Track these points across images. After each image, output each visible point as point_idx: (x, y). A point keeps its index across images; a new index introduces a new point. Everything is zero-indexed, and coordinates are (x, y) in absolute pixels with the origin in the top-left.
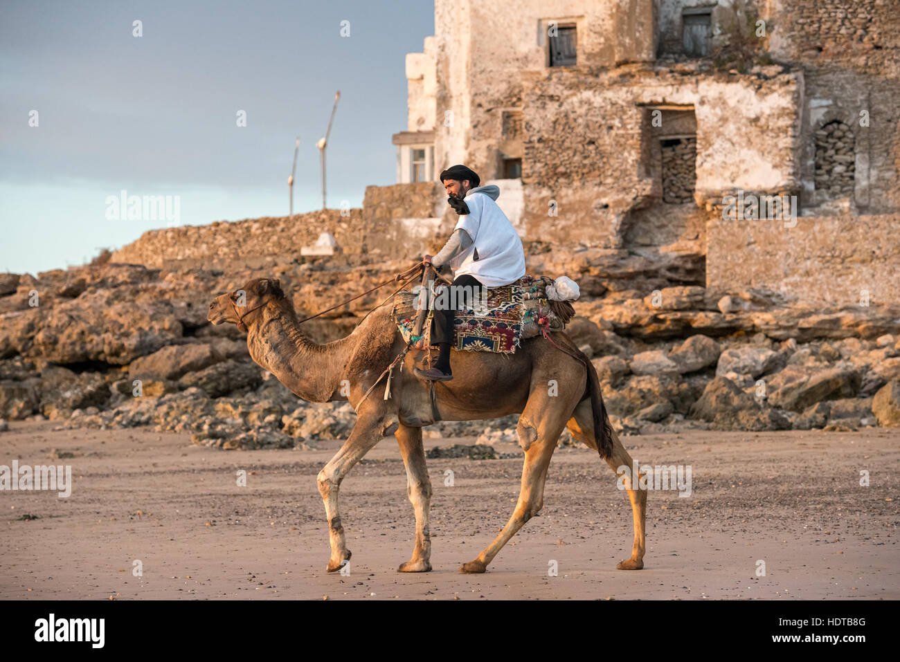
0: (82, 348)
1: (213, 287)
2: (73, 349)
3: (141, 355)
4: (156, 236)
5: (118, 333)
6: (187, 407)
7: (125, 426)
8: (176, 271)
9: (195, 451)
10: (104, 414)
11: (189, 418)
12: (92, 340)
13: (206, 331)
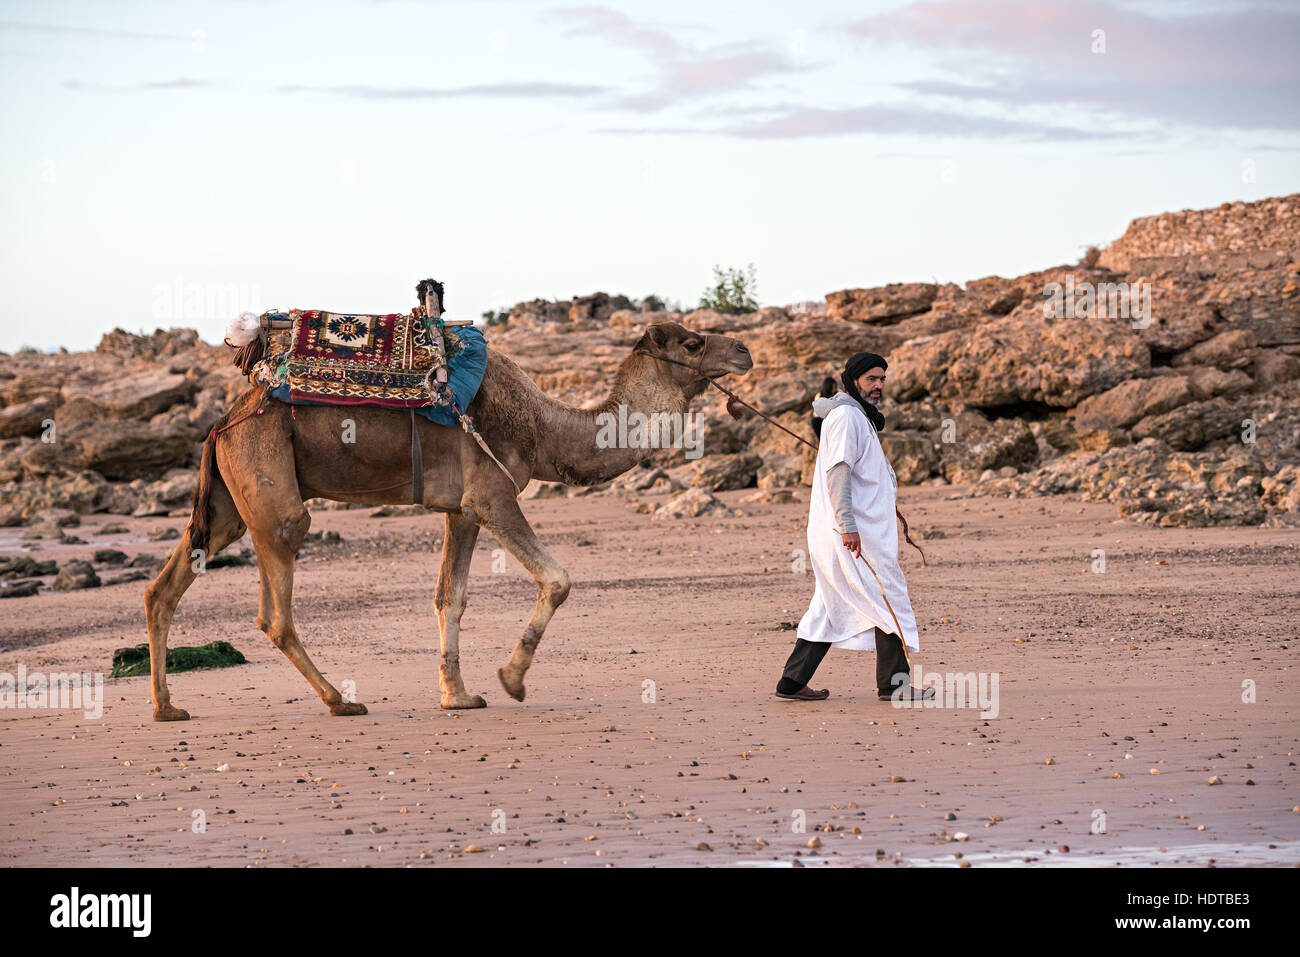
0: (1011, 385)
1: (1201, 295)
2: (999, 386)
3: (1092, 394)
4: (1144, 227)
5: (1060, 363)
6: (1126, 466)
7: (1044, 494)
8: (1150, 275)
9: (1119, 529)
10: (1024, 476)
11: (1127, 482)
12: (1024, 374)
13: (1186, 358)
